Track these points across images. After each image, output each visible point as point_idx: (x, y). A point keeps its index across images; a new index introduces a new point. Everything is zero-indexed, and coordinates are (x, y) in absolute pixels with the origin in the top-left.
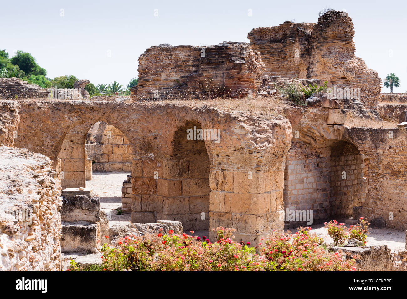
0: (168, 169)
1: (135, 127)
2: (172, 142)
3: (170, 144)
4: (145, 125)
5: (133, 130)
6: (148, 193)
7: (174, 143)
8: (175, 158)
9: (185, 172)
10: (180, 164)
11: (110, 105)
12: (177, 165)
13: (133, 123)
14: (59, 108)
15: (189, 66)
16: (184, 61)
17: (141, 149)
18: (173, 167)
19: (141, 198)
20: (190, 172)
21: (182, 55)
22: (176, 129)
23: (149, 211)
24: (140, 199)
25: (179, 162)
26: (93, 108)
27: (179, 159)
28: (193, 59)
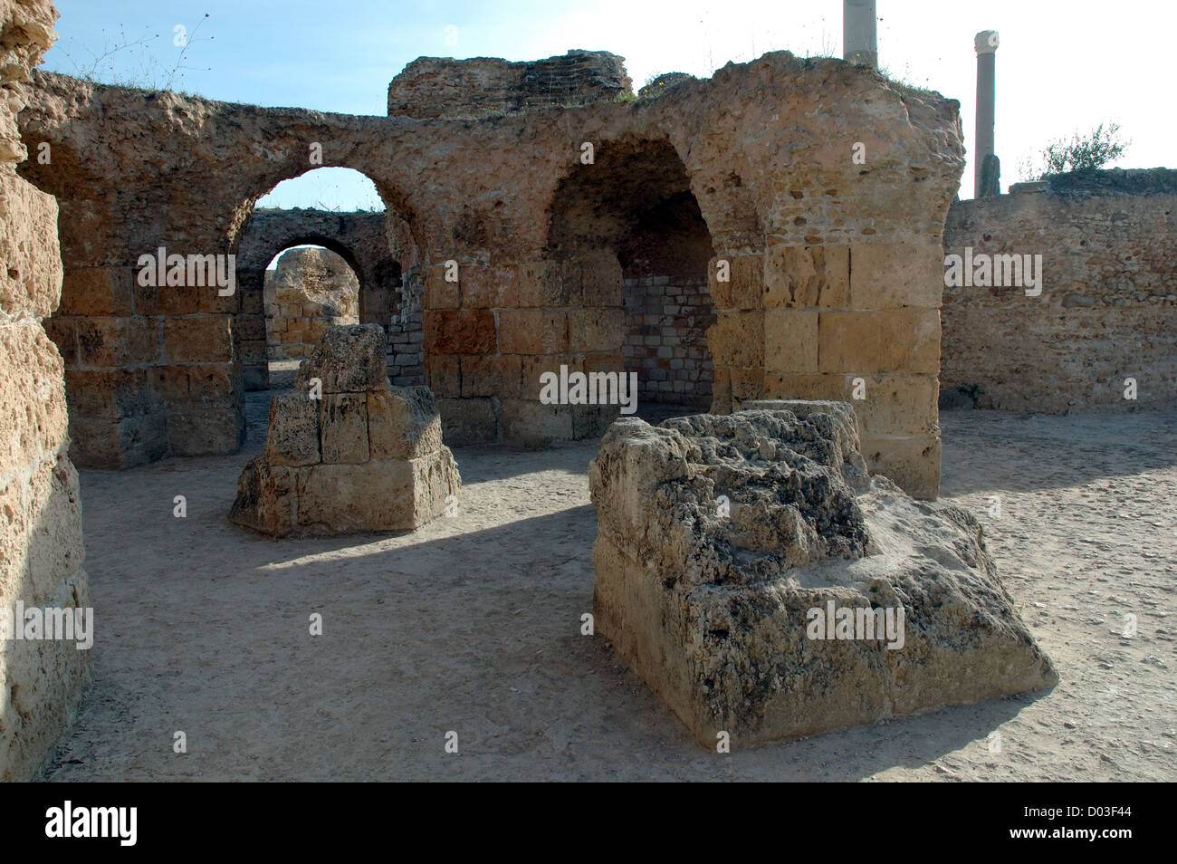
0: (539, 283)
1: (440, 181)
2: (546, 211)
3: (542, 214)
4: (470, 172)
5: (434, 187)
6: (476, 350)
7: (551, 215)
8: (552, 254)
9: (575, 293)
10: (564, 271)
11: (373, 123)
12: (558, 274)
13: (434, 169)
14: (236, 120)
15: (499, 100)
16: (489, 90)
17: (457, 236)
18: (548, 277)
19: (459, 363)
20: (584, 290)
21: (483, 78)
22: (564, 174)
23: (482, 395)
24: (457, 366)
25: (562, 263)
26: (328, 128)
27: (560, 257)
28: (505, 86)
